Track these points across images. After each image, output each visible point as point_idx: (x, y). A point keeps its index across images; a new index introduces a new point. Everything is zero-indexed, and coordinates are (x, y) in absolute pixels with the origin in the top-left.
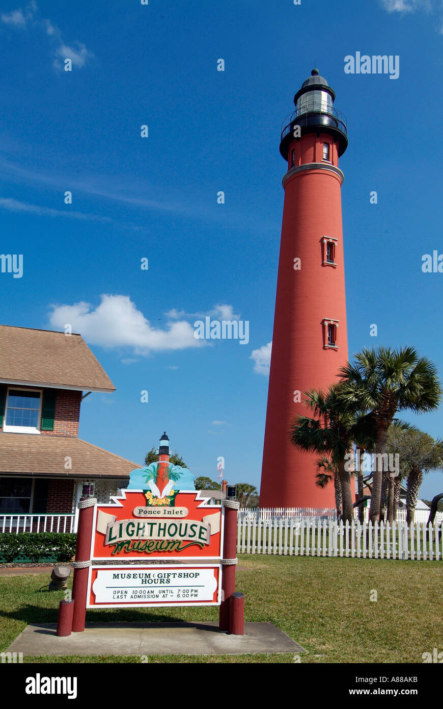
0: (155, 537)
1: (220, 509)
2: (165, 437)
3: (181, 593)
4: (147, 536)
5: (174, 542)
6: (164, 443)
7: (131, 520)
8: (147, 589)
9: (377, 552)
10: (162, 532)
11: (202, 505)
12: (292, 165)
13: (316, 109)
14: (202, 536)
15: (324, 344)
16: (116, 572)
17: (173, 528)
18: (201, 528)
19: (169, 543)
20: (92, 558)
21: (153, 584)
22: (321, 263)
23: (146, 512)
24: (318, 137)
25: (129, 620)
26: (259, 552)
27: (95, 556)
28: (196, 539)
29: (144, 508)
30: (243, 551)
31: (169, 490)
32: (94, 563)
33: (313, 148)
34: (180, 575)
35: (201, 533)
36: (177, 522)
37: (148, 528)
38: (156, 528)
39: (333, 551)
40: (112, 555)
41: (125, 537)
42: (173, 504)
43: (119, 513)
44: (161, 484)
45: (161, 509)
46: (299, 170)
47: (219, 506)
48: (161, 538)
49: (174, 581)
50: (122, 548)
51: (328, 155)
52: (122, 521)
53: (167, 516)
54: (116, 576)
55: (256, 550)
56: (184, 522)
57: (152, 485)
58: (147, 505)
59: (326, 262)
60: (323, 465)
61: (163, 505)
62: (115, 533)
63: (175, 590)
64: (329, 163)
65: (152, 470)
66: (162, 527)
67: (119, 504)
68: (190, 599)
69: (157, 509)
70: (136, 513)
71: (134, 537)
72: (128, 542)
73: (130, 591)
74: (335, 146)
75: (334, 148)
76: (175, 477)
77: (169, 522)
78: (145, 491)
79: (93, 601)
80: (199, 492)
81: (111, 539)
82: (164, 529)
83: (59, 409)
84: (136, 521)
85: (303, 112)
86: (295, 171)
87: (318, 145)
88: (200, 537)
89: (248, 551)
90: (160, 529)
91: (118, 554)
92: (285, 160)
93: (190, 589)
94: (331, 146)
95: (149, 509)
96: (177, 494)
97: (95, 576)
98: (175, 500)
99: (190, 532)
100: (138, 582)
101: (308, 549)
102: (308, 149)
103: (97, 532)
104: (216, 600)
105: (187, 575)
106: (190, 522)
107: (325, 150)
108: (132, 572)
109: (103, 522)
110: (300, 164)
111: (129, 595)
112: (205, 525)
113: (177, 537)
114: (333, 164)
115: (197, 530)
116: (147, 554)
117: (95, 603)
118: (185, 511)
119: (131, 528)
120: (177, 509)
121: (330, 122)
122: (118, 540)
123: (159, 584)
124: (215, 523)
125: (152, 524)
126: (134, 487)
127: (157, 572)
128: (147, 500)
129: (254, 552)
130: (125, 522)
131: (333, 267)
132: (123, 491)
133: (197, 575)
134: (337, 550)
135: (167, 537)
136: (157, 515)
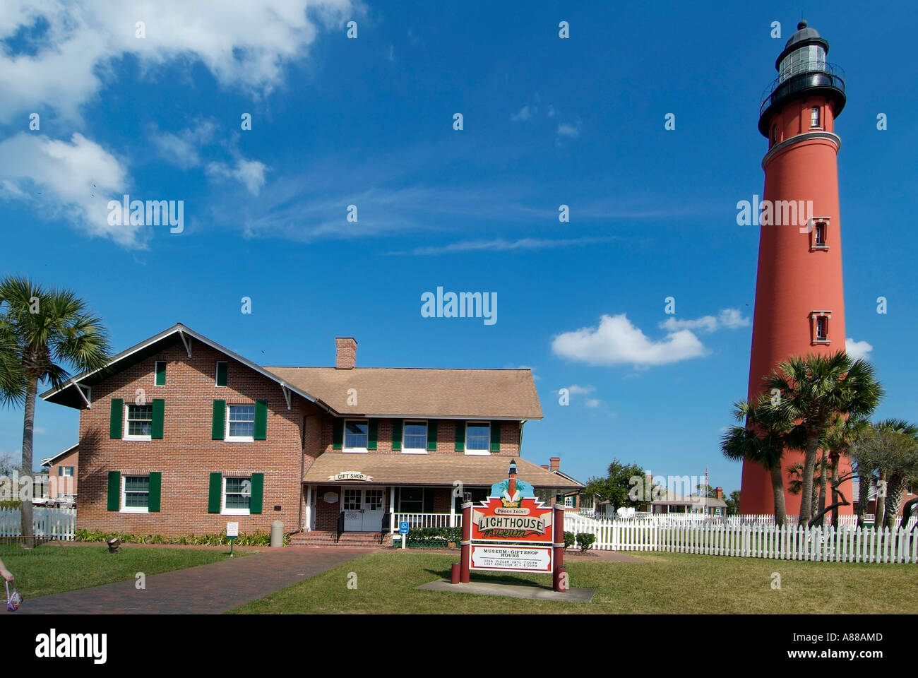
0: (508, 527)
1: (552, 510)
2: (513, 462)
3: (526, 564)
4: (503, 527)
5: (521, 531)
6: (513, 466)
7: (494, 516)
8: (505, 560)
9: (789, 553)
10: (513, 524)
11: (539, 507)
12: (773, 142)
13: (802, 69)
14: (539, 527)
15: (812, 339)
16: (486, 548)
17: (520, 522)
18: (539, 522)
19: (518, 531)
20: (471, 539)
21: (508, 557)
22: (808, 249)
23: (502, 511)
24: (805, 102)
25: (503, 581)
26: (678, 551)
27: (473, 537)
28: (535, 529)
29: (501, 509)
30: (664, 550)
31: (517, 496)
32: (473, 542)
33: (798, 118)
34: (525, 552)
35: (538, 525)
36: (522, 518)
37: (504, 521)
38: (509, 521)
39: (746, 552)
40: (483, 538)
41: (490, 527)
42: (519, 506)
43: (487, 512)
44: (511, 493)
45: (512, 509)
46: (781, 146)
47: (551, 508)
48: (512, 528)
49: (522, 556)
50: (488, 533)
51: (818, 121)
52: (487, 517)
53: (516, 514)
54: (485, 551)
55: (675, 549)
56: (527, 518)
57: (506, 494)
58: (503, 507)
59: (815, 247)
60: (796, 471)
61: (513, 507)
62: (484, 524)
63: (522, 561)
64: (820, 130)
65: (505, 483)
66: (513, 521)
67: (486, 506)
68: (531, 568)
69: (509, 509)
70: (496, 511)
71: (496, 527)
72: (492, 530)
73: (494, 560)
74: (827, 107)
75: (827, 111)
76: (520, 488)
77: (517, 518)
78: (501, 498)
79: (473, 566)
80: (537, 498)
81: (481, 528)
82: (514, 523)
83: (502, 435)
84: (496, 517)
85: (786, 77)
86: (778, 149)
87: (805, 112)
88: (538, 528)
89: (668, 550)
90: (511, 522)
91: (486, 538)
92: (765, 138)
93: (532, 561)
94: (822, 108)
95: (504, 509)
96: (522, 499)
97: (473, 550)
98: (521, 503)
99: (531, 525)
100: (499, 555)
101: (722, 549)
102: (792, 119)
103: (473, 523)
104: (550, 569)
105: (529, 553)
106: (531, 518)
107: (814, 115)
108: (495, 549)
109: (476, 516)
110: (782, 140)
111: (494, 563)
112: (541, 520)
113: (523, 528)
114: (824, 130)
115: (536, 523)
116: (505, 538)
117: (474, 567)
118: (527, 511)
119: (493, 521)
120: (522, 509)
121: (822, 81)
122: (486, 528)
123: (512, 557)
124: (548, 519)
125: (506, 519)
126: (495, 494)
127: (510, 550)
128: (503, 504)
129: (673, 551)
130: (490, 517)
131: (824, 250)
132: (488, 498)
133: (536, 553)
134: (750, 551)
135: (516, 528)
136: (509, 513)
